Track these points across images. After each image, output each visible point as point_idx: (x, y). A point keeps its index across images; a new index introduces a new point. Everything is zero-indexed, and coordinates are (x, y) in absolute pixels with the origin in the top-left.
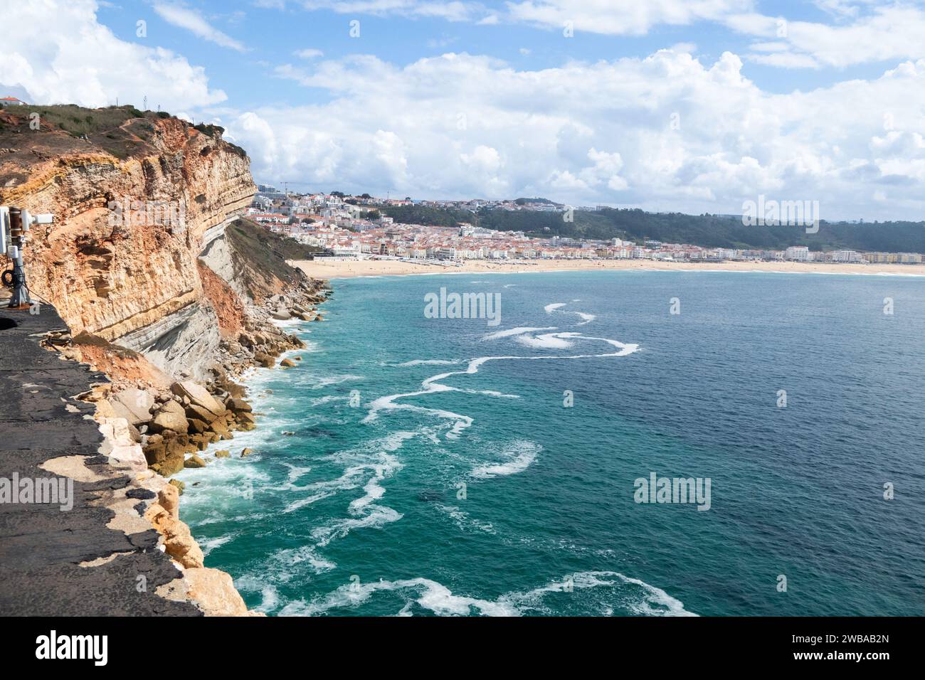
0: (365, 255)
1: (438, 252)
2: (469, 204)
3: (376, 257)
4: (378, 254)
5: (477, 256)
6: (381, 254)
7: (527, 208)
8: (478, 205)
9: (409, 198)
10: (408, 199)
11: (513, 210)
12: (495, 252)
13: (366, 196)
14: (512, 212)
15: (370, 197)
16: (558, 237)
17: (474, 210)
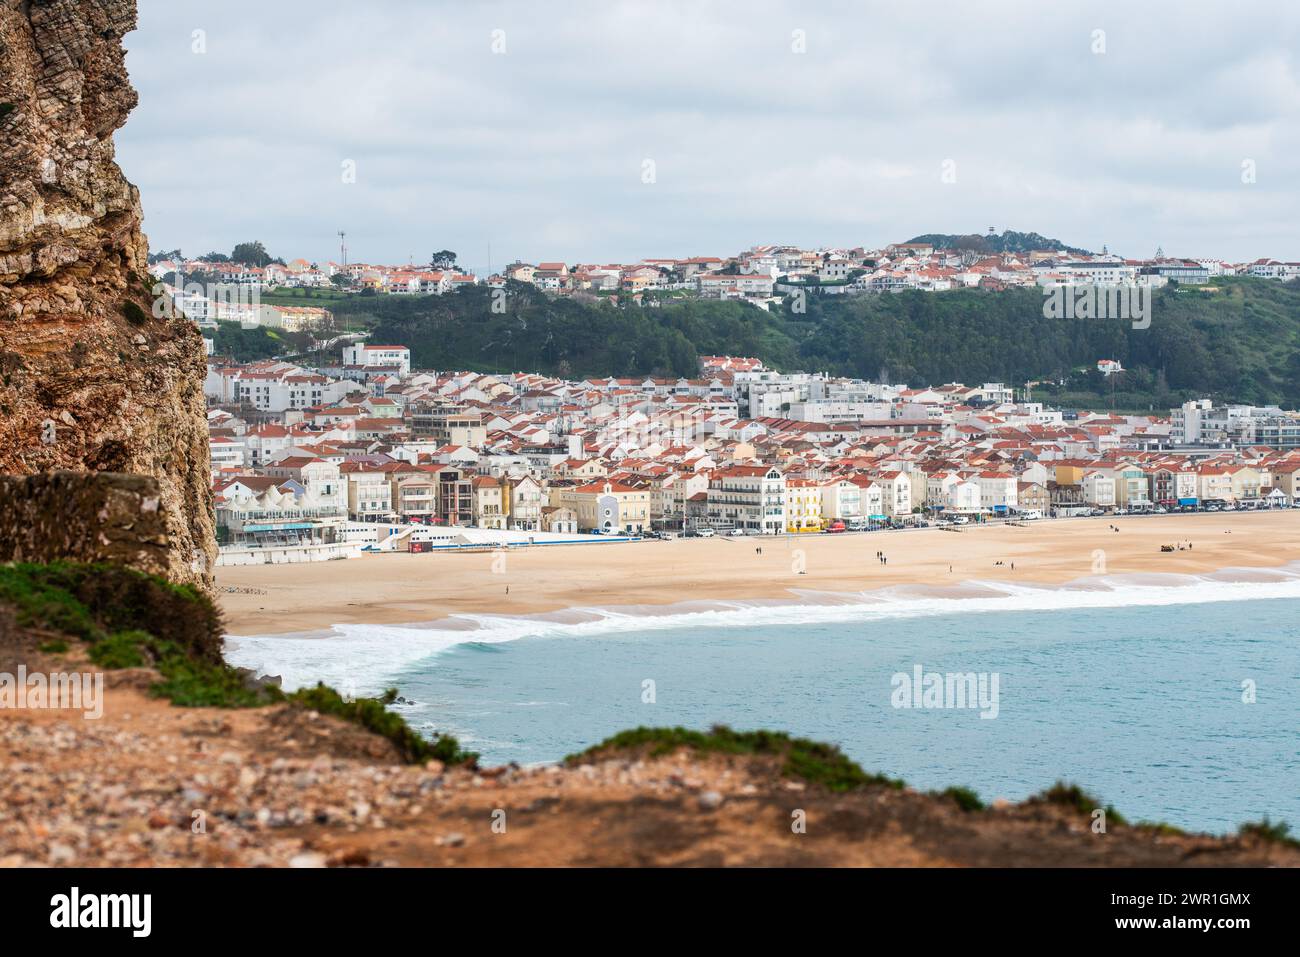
0: (372, 530)
1: (701, 499)
2: (732, 269)
3: (423, 538)
4: (428, 520)
5: (887, 508)
6: (443, 519)
7: (1004, 276)
8: (776, 273)
9: (451, 256)
10: (443, 257)
11: (943, 286)
12: (962, 490)
13: (251, 256)
14: (941, 296)
15: (267, 261)
16: (1207, 404)
17: (761, 295)
